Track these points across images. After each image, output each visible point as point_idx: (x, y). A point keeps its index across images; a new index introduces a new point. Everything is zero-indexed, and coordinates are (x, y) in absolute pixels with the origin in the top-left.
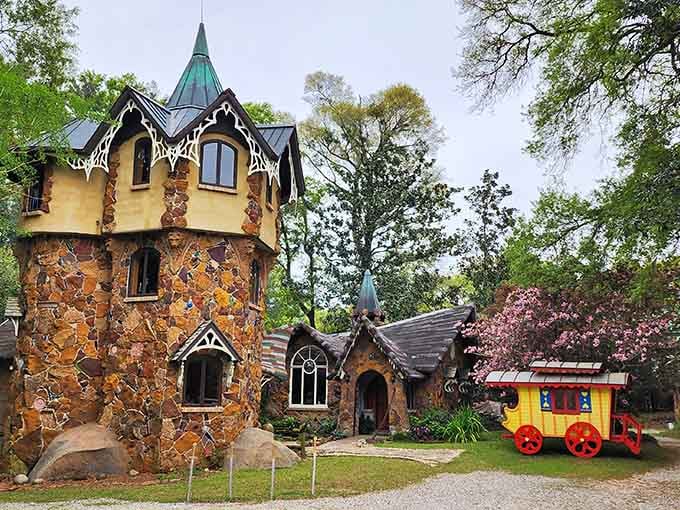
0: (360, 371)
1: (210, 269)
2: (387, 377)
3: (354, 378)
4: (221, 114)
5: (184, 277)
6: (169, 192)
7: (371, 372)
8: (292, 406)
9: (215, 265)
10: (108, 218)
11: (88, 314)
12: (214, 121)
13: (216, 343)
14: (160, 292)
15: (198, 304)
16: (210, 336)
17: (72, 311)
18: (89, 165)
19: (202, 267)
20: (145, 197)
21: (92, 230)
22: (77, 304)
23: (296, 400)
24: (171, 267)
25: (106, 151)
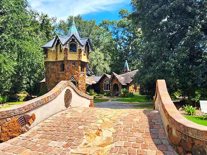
0: (114, 84)
1: (73, 67)
2: (119, 85)
3: (113, 85)
4: (72, 39)
5: (68, 68)
6: (65, 53)
7: (116, 84)
8: (104, 90)
9: (73, 66)
10: (57, 58)
11: (55, 75)
12: (71, 40)
13: (73, 79)
14: (65, 71)
15: (71, 73)
16: (72, 78)
17: (53, 74)
18: (53, 49)
19: (71, 66)
20: (62, 54)
21: (54, 61)
22: (54, 73)
23: (105, 89)
24: (66, 67)
25: (55, 47)
